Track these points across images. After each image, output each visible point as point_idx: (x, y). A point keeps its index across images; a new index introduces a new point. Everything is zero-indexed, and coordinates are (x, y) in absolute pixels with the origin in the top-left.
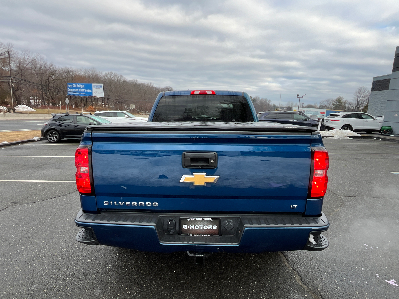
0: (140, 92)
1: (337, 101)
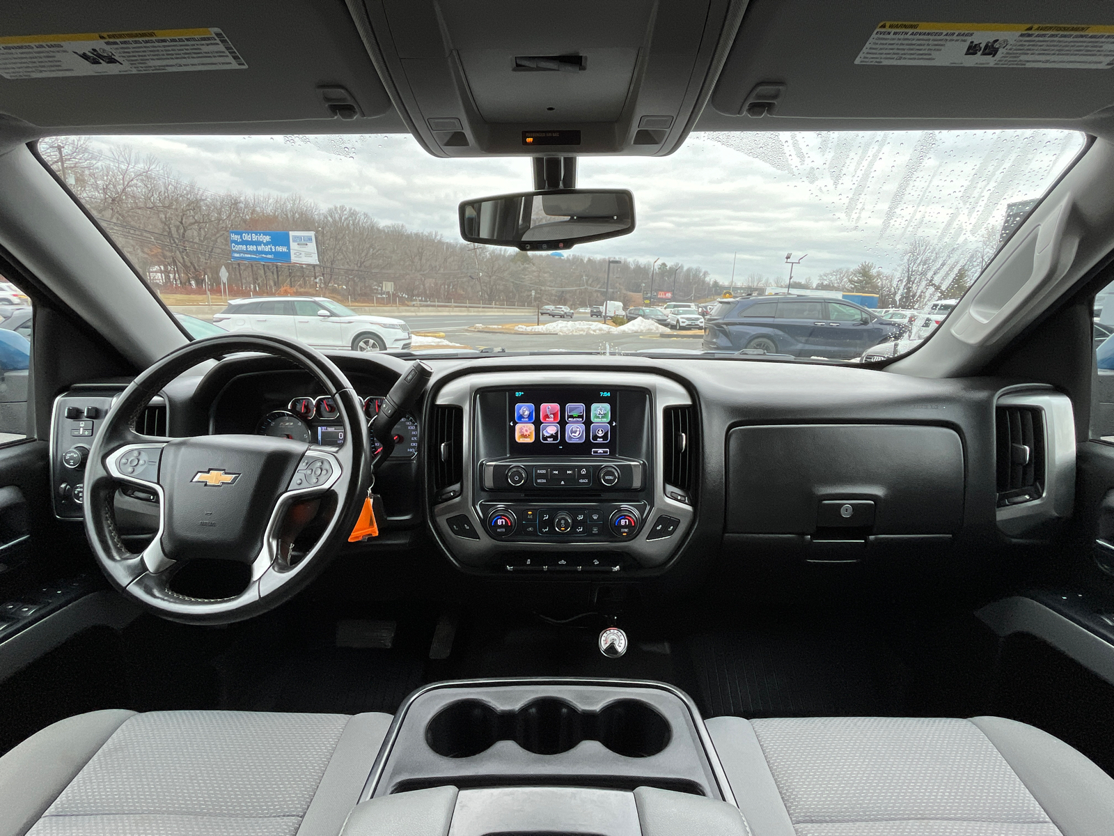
0: (408, 252)
1: (860, 273)
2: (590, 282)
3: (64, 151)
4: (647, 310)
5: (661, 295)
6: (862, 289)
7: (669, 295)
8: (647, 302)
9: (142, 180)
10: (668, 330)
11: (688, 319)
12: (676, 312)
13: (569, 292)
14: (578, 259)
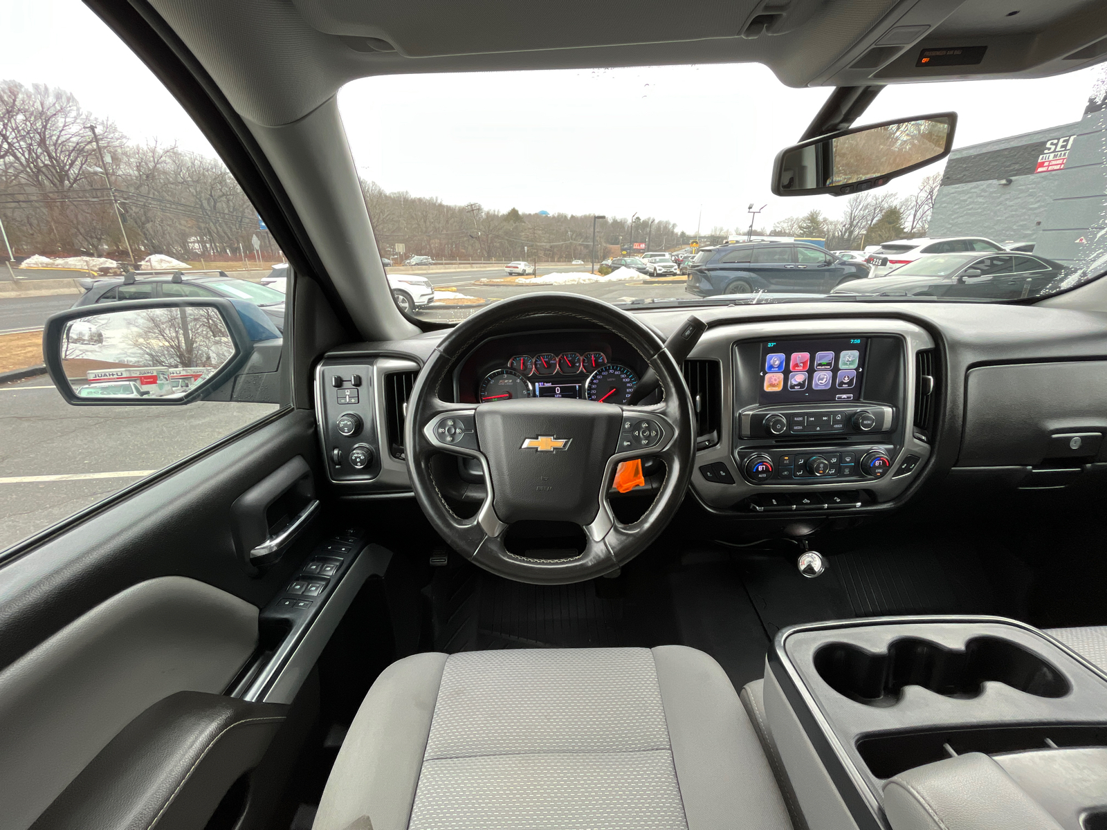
0: (414, 216)
1: (809, 220)
2: (574, 237)
3: (97, 131)
4: (628, 260)
5: (636, 246)
6: (810, 234)
7: (643, 246)
8: (624, 253)
9: (170, 156)
10: (647, 278)
11: (664, 267)
12: (654, 261)
13: (556, 246)
14: (562, 217)
